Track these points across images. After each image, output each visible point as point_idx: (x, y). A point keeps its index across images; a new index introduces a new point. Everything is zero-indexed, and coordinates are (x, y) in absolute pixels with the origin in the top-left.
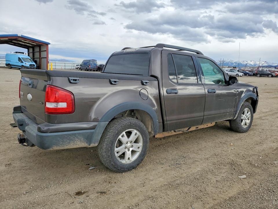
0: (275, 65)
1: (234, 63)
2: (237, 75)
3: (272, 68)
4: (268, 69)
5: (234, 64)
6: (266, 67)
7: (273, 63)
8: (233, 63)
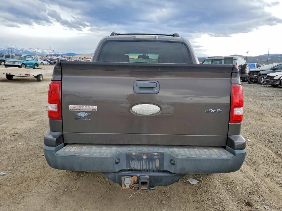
0: (60, 54)
1: (21, 50)
2: (42, 64)
3: (59, 56)
4: (56, 58)
5: (21, 52)
6: (55, 55)
7: (58, 52)
8: (19, 51)
